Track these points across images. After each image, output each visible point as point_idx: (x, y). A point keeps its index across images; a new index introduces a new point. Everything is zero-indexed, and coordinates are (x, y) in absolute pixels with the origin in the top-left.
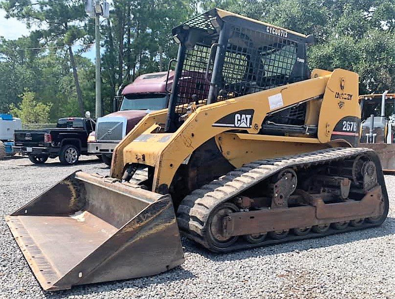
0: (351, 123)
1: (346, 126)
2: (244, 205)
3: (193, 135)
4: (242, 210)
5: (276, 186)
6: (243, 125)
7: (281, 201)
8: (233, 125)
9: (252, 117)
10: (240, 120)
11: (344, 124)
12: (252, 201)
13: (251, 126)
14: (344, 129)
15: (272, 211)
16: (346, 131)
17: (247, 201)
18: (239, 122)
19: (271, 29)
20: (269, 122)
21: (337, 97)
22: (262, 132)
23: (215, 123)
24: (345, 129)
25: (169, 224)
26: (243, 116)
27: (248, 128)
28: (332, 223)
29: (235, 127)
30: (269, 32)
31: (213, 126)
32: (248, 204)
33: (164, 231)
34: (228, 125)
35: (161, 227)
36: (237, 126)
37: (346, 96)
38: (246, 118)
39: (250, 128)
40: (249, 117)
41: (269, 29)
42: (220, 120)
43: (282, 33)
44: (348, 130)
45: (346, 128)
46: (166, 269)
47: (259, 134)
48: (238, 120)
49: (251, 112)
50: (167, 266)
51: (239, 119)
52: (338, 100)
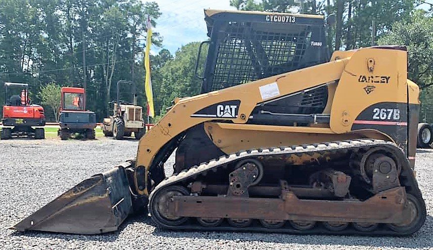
0: (389, 110)
1: (379, 114)
2: (194, 190)
3: (170, 125)
4: (191, 194)
5: (232, 175)
6: (227, 115)
7: (238, 190)
8: (215, 116)
9: (238, 107)
10: (223, 111)
11: (375, 111)
12: (204, 186)
13: (236, 116)
14: (375, 117)
15: (228, 199)
16: (380, 120)
17: (198, 186)
18: (222, 113)
19: (272, 17)
20: (263, 112)
21: (363, 81)
22: (250, 122)
23: (195, 114)
24: (378, 118)
25: (102, 197)
26: (227, 107)
27: (233, 118)
28: (317, 222)
29: (217, 117)
30: (270, 21)
31: (191, 117)
32: (199, 190)
33: (97, 202)
34: (208, 116)
35: (95, 198)
36: (220, 116)
37: (380, 79)
38: (231, 109)
39: (235, 118)
40: (234, 107)
41: (270, 18)
42: (199, 111)
43: (287, 19)
44: (384, 118)
45: (379, 116)
46: (100, 232)
47: (246, 123)
48: (221, 111)
49: (237, 103)
50: (101, 230)
51: (222, 109)
52: (365, 84)
